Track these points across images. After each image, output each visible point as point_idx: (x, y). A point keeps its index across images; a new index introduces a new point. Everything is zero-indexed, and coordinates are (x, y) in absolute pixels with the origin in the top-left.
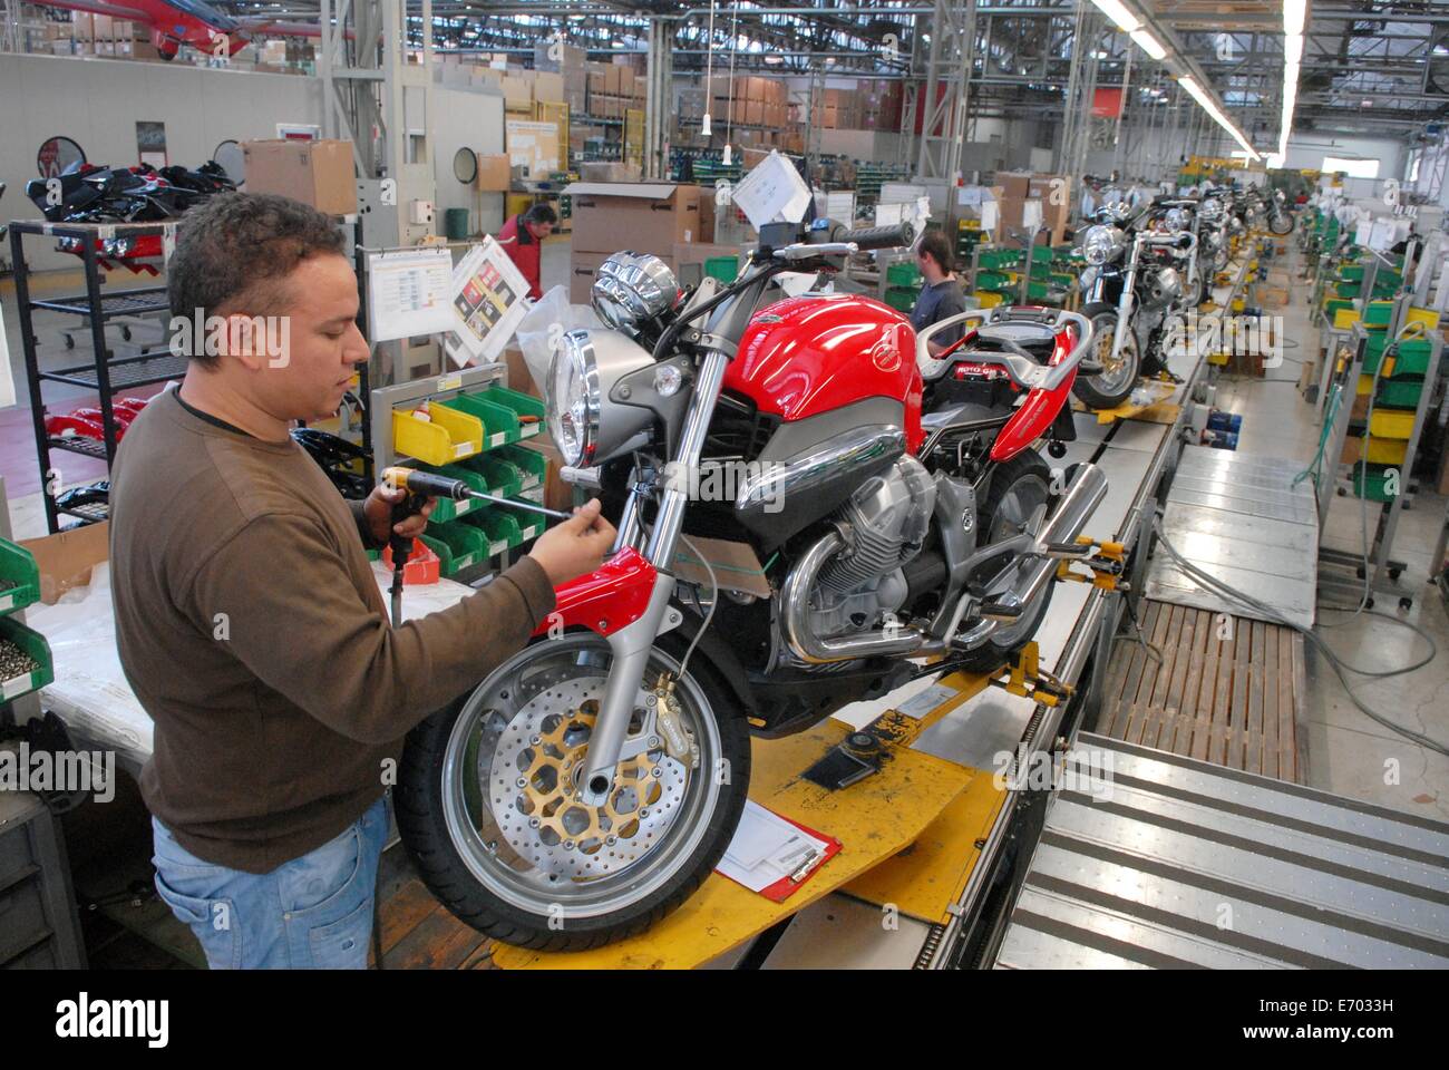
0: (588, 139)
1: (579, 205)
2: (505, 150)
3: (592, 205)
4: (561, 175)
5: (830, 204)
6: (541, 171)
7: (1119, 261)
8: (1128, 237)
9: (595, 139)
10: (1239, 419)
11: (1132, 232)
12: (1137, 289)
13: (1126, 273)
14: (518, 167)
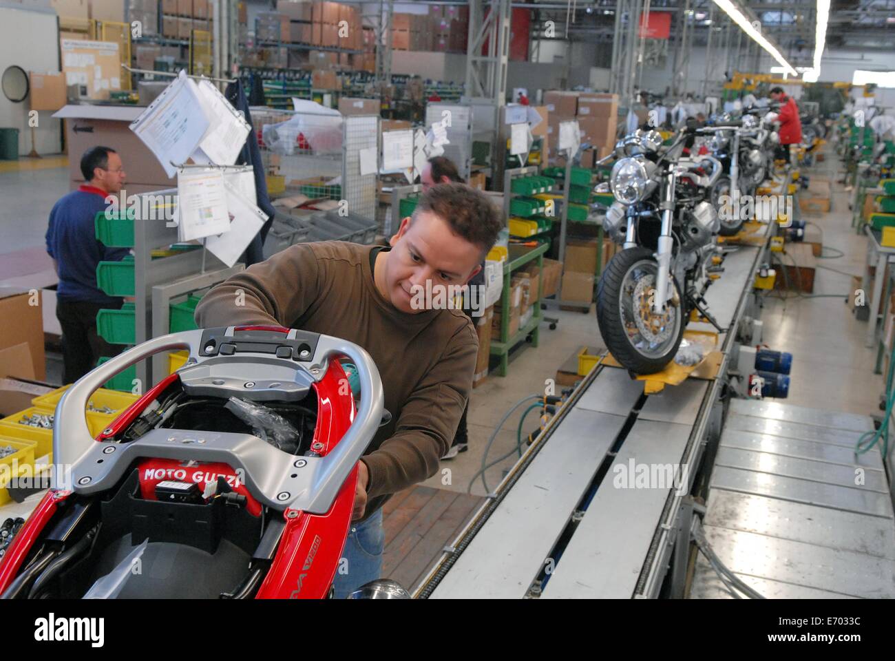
0: (158, 59)
1: (76, 129)
2: (60, 69)
3: (89, 130)
4: (123, 94)
5: (349, 129)
6: (102, 90)
7: (653, 198)
8: (661, 170)
9: (165, 59)
10: (789, 358)
11: (665, 164)
12: (677, 230)
13: (662, 212)
14: (75, 86)
